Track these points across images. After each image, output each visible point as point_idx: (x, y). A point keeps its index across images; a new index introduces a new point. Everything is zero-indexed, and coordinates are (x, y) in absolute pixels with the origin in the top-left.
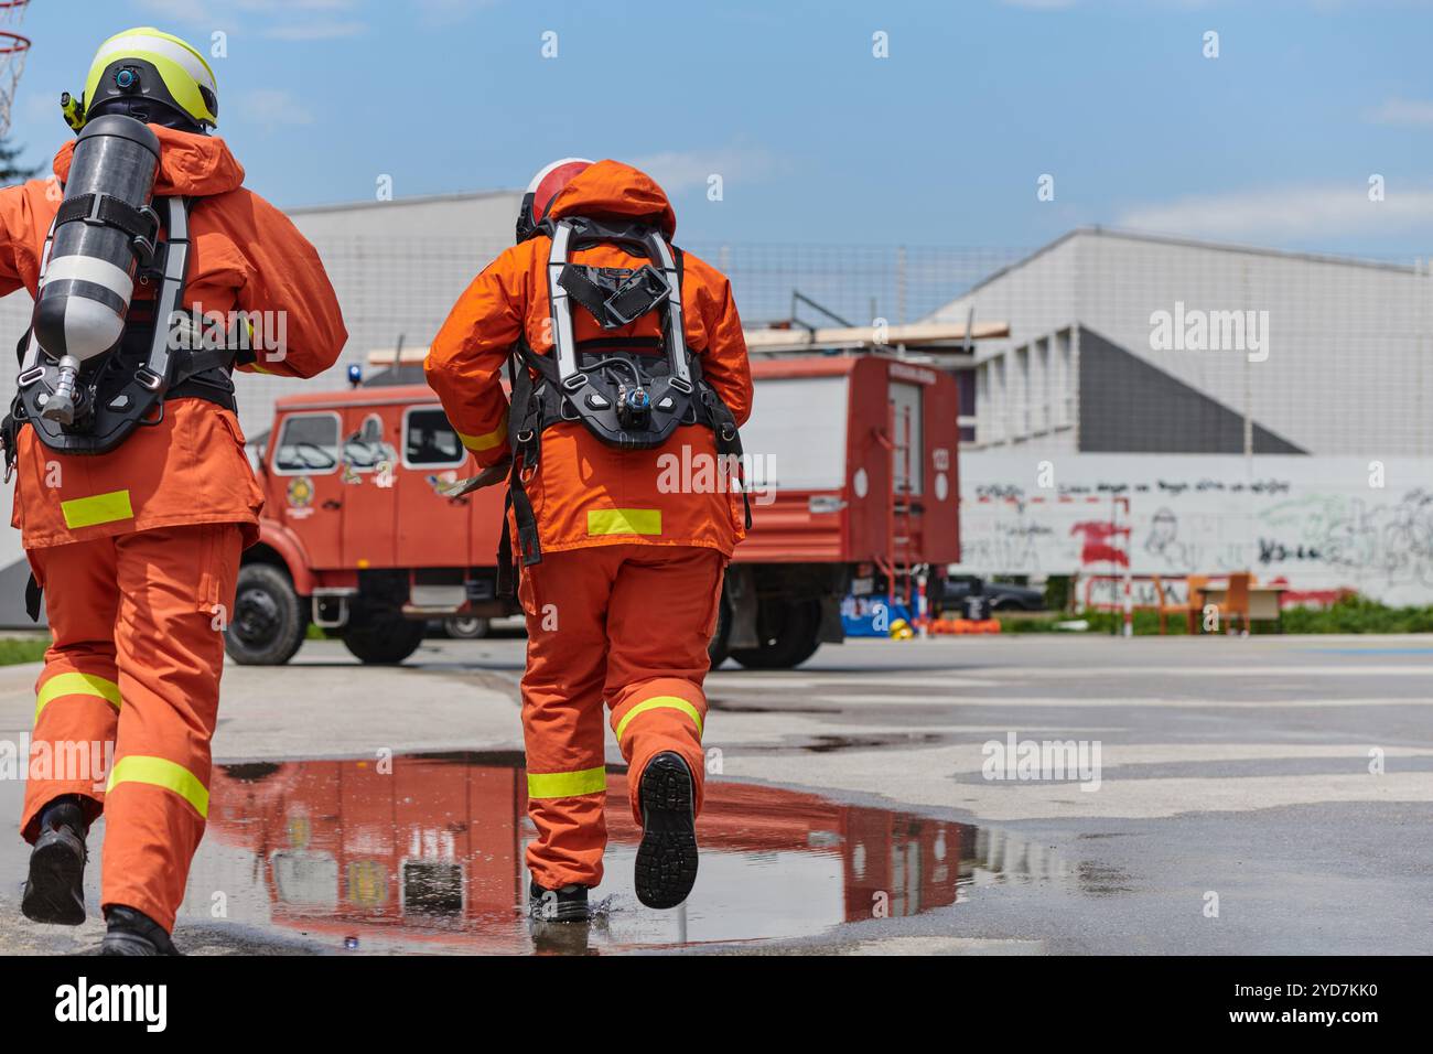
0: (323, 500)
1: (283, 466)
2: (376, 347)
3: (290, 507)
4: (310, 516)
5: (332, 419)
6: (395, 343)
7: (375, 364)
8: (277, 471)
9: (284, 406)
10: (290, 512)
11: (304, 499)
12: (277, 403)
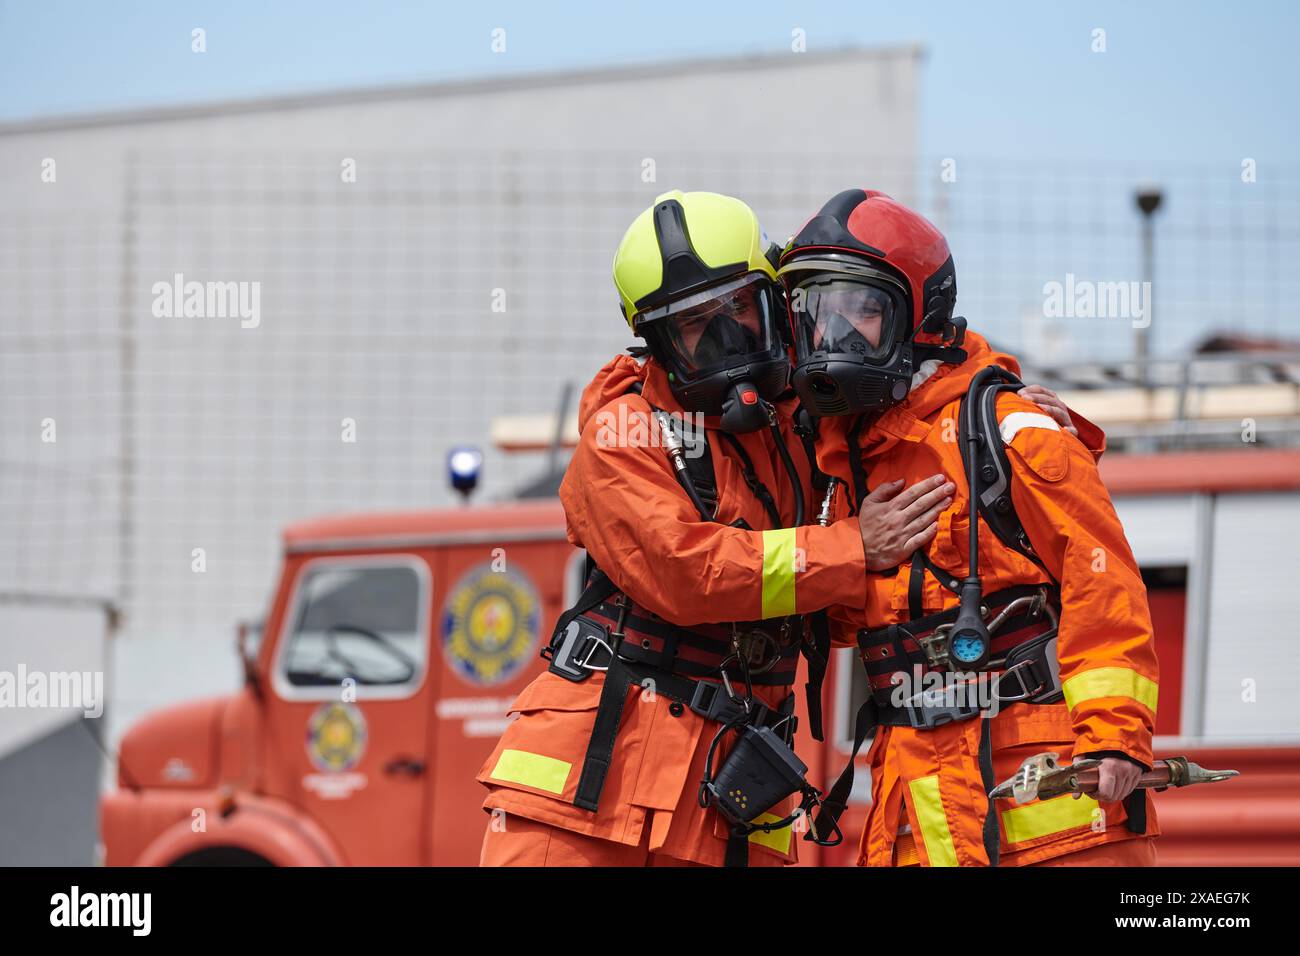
0: (386, 757)
1: (299, 679)
2: (511, 410)
3: (313, 771)
4: (356, 795)
5: (408, 575)
6: (554, 399)
7: (511, 448)
8: (283, 689)
9: (303, 544)
10: (313, 782)
11: (343, 753)
12: (288, 537)
